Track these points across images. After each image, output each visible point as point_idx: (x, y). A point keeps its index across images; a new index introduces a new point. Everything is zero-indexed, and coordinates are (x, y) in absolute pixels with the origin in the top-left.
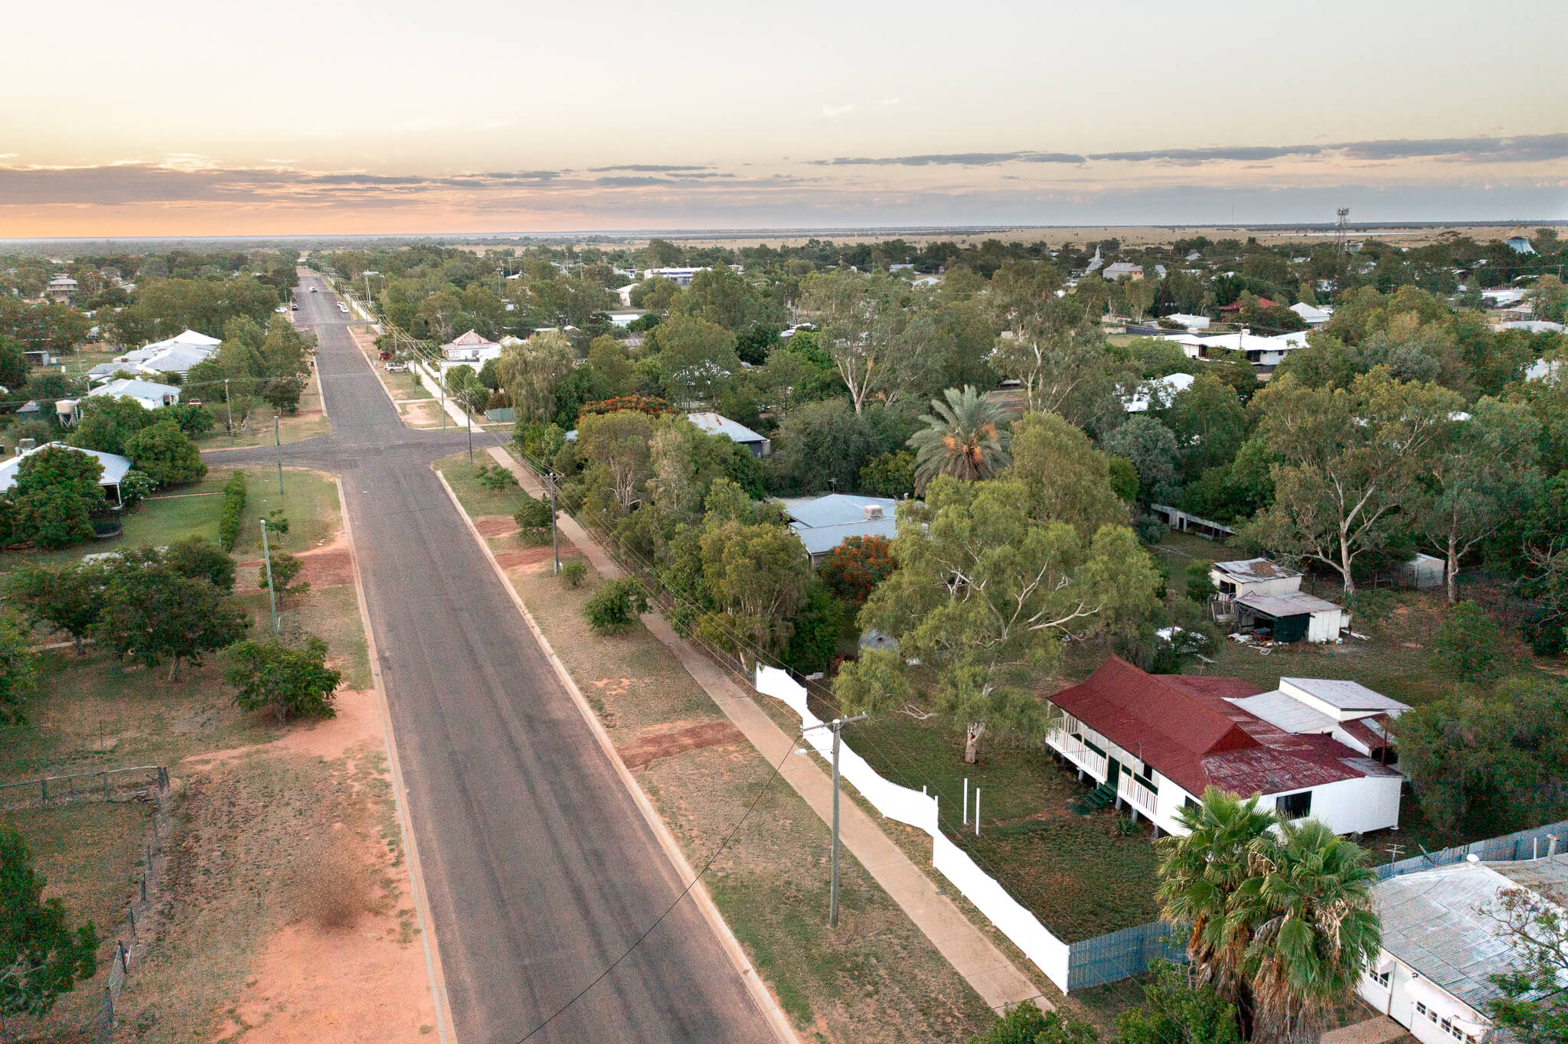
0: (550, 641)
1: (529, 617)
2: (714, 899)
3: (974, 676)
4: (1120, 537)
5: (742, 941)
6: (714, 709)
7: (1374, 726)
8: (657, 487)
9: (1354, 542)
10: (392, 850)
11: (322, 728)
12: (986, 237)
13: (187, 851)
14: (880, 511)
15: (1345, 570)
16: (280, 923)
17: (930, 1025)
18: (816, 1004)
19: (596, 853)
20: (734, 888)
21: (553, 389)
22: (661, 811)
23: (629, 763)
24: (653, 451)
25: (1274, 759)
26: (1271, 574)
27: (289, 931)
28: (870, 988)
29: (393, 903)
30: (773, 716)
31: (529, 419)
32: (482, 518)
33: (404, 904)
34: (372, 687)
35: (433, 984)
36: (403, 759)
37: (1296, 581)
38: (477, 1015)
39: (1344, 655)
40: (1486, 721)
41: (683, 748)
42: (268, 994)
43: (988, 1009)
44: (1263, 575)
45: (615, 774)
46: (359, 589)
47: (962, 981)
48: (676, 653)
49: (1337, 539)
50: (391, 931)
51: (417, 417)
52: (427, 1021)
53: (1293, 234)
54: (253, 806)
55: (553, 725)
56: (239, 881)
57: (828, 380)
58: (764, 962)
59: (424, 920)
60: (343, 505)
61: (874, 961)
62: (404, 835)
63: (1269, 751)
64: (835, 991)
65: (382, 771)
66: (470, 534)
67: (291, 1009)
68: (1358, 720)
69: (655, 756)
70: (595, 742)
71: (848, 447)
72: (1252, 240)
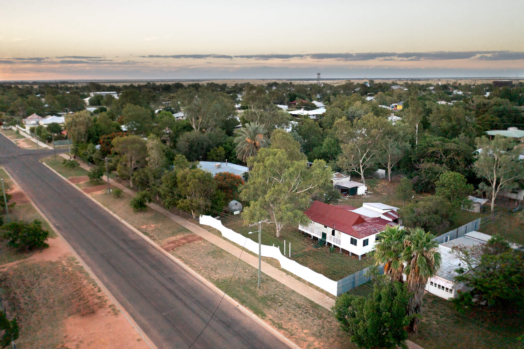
0: (118, 215)
1: (106, 208)
2: (217, 286)
3: (286, 208)
4: (321, 163)
5: (233, 297)
6: (188, 231)
7: (391, 214)
8: (150, 160)
9: (364, 166)
10: (95, 287)
11: (45, 252)
12: (207, 82)
13: (14, 298)
14: (220, 165)
15: (362, 174)
16: (66, 315)
17: (302, 311)
18: (265, 311)
19: (170, 279)
20: (222, 282)
21: (87, 132)
22: (186, 263)
23: (167, 250)
24: (148, 148)
25: (371, 225)
26: (342, 177)
27: (70, 318)
28: (279, 304)
29: (105, 303)
30: (209, 231)
31: (78, 142)
32: (70, 178)
33: (109, 303)
34: (58, 236)
35: (133, 326)
36: (83, 258)
37: (349, 178)
38: (155, 332)
39: (368, 198)
40: (427, 207)
41: (184, 244)
42: (73, 339)
43: (317, 304)
44: (340, 177)
45: (164, 254)
46: (33, 204)
47: (305, 298)
48: (166, 215)
49: (359, 166)
50: (109, 312)
51: (23, 144)
52: (138, 337)
53: (299, 81)
54: (32, 280)
55: (133, 241)
56: (41, 305)
57: (185, 126)
58: (243, 302)
59: (119, 307)
60: (10, 176)
61: (277, 296)
62: (97, 282)
63: (369, 223)
64: (269, 307)
65: (77, 263)
66: (68, 183)
67: (86, 342)
68: (387, 213)
69: (175, 247)
70: (151, 245)
71: (203, 145)
72: (291, 83)
